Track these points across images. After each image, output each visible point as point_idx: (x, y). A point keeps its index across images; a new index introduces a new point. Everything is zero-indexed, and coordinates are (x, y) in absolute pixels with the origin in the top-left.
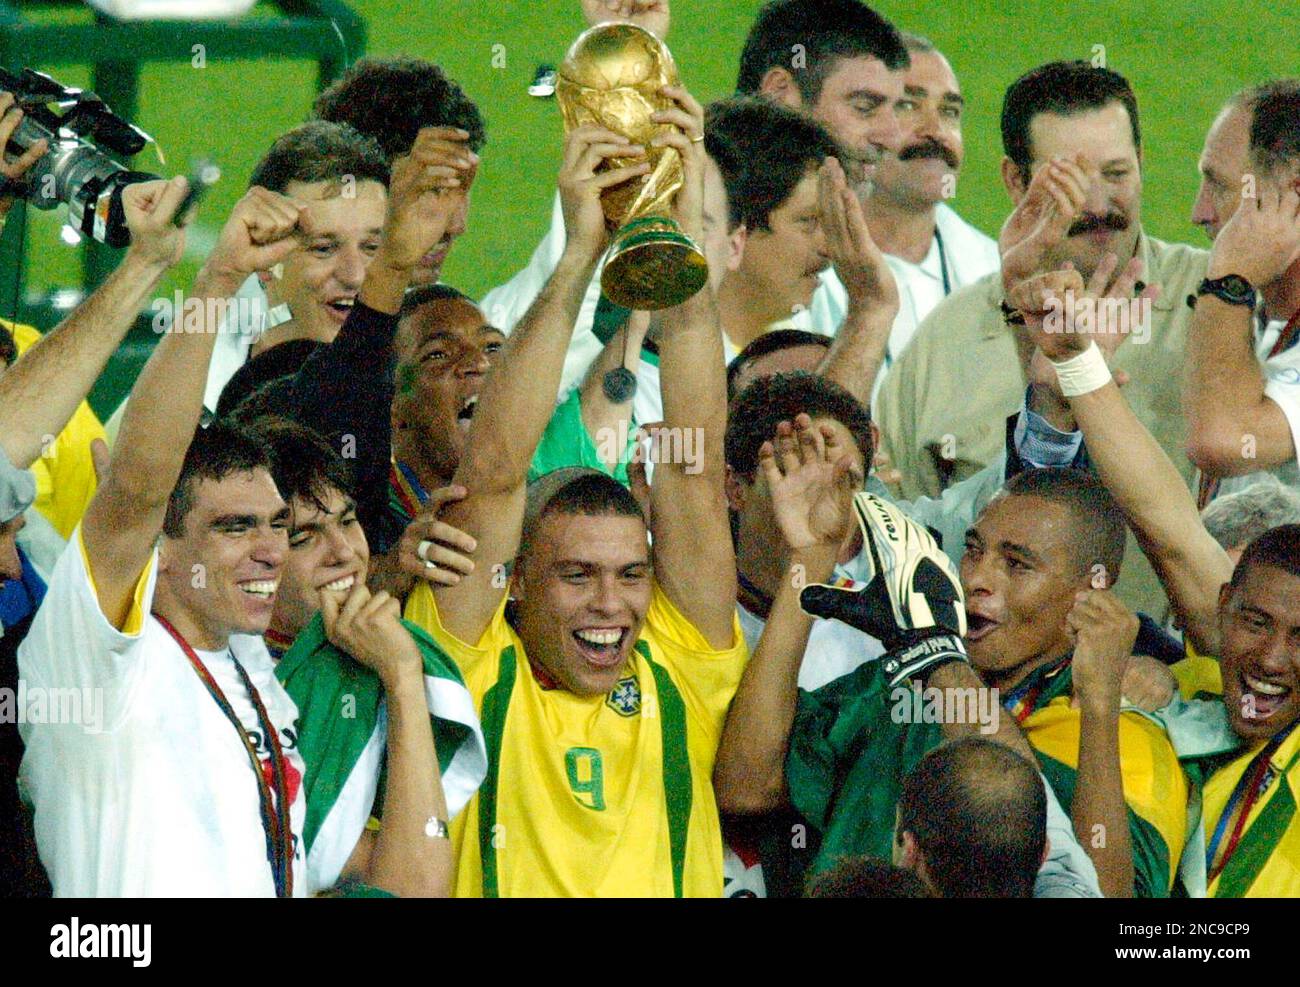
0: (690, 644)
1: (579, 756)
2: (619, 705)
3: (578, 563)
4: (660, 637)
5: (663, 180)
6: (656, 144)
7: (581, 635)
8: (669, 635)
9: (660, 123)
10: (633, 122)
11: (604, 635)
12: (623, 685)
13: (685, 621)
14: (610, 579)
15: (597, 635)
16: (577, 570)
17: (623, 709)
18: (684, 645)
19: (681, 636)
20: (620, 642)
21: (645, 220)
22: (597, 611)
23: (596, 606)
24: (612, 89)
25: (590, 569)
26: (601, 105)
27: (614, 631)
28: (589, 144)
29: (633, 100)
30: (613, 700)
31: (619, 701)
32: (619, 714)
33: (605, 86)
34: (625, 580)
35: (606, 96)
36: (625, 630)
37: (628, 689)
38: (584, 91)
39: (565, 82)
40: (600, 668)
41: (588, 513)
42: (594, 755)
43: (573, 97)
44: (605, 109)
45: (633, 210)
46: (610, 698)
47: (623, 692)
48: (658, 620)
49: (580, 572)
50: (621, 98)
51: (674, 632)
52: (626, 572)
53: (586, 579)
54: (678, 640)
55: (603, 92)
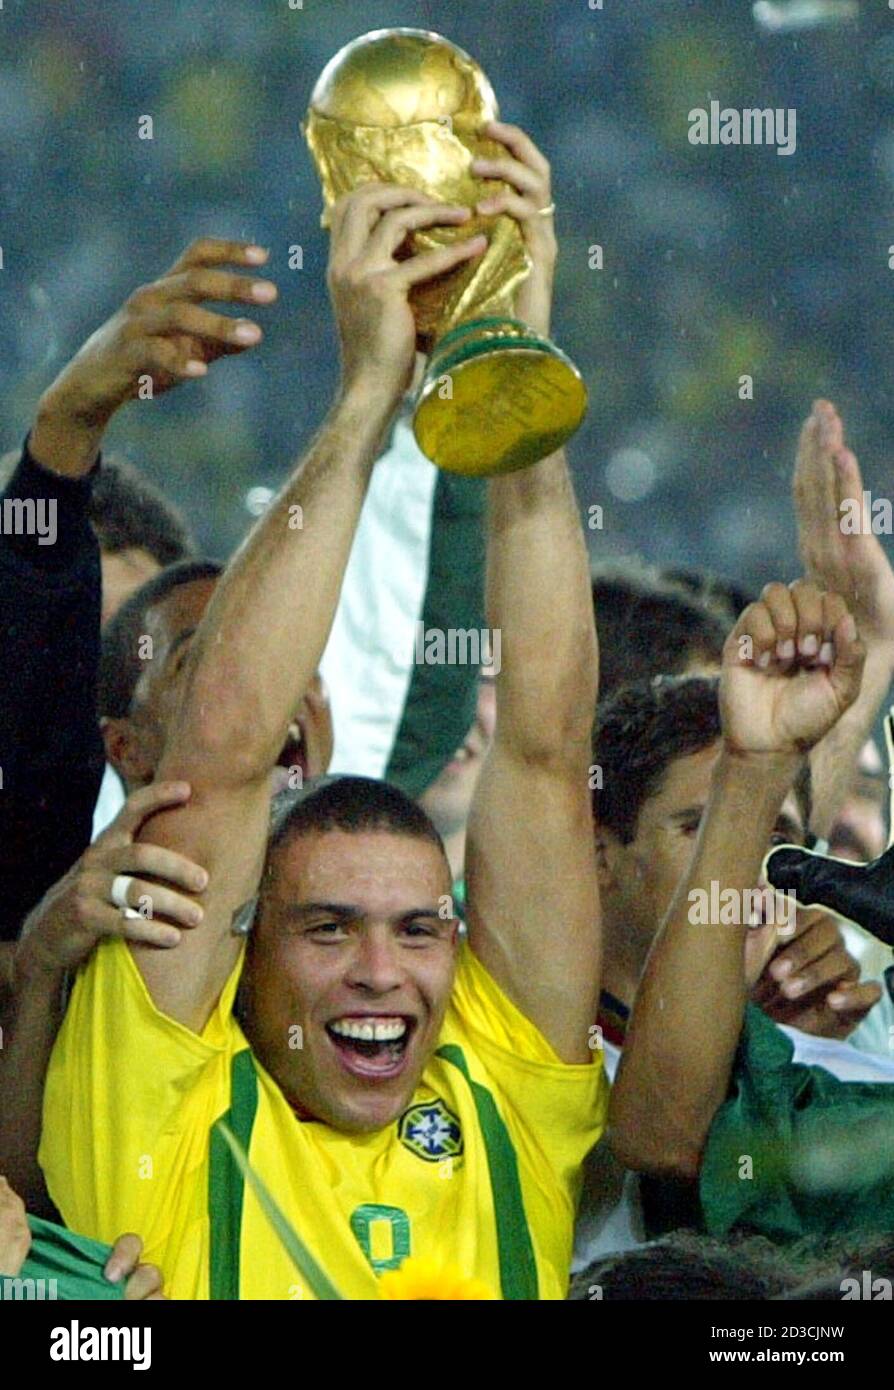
0: (525, 1050)
1: (372, 1218)
2: (418, 1144)
3: (330, 908)
4: (481, 1042)
5: (501, 265)
6: (485, 210)
7: (337, 1028)
8: (492, 1036)
9: (487, 179)
10: (443, 177)
11: (374, 1027)
12: (425, 1113)
13: (521, 1017)
14: (381, 933)
15: (361, 1027)
16: (326, 919)
17: (425, 1149)
18: (516, 1053)
19: (511, 1040)
20: (403, 1041)
21: (481, 323)
22: (360, 985)
23: (358, 978)
24: (406, 129)
25: (345, 918)
26: (388, 153)
27: (391, 1021)
28: (383, 213)
29: (442, 141)
30: (410, 1136)
31: (418, 1137)
32: (421, 1157)
33: (392, 122)
34: (409, 941)
35: (396, 137)
36: (410, 1022)
37: (432, 1120)
38: (359, 133)
39: (323, 121)
40: (373, 1083)
41: (346, 829)
42: (397, 1217)
43: (338, 144)
44: (395, 160)
45: (458, 310)
46: (404, 1131)
47: (424, 1124)
48: (476, 1014)
49: (328, 921)
50: (421, 140)
51: (501, 1031)
52: (409, 925)
53: (338, 935)
54: (507, 1045)
55: (390, 131)
